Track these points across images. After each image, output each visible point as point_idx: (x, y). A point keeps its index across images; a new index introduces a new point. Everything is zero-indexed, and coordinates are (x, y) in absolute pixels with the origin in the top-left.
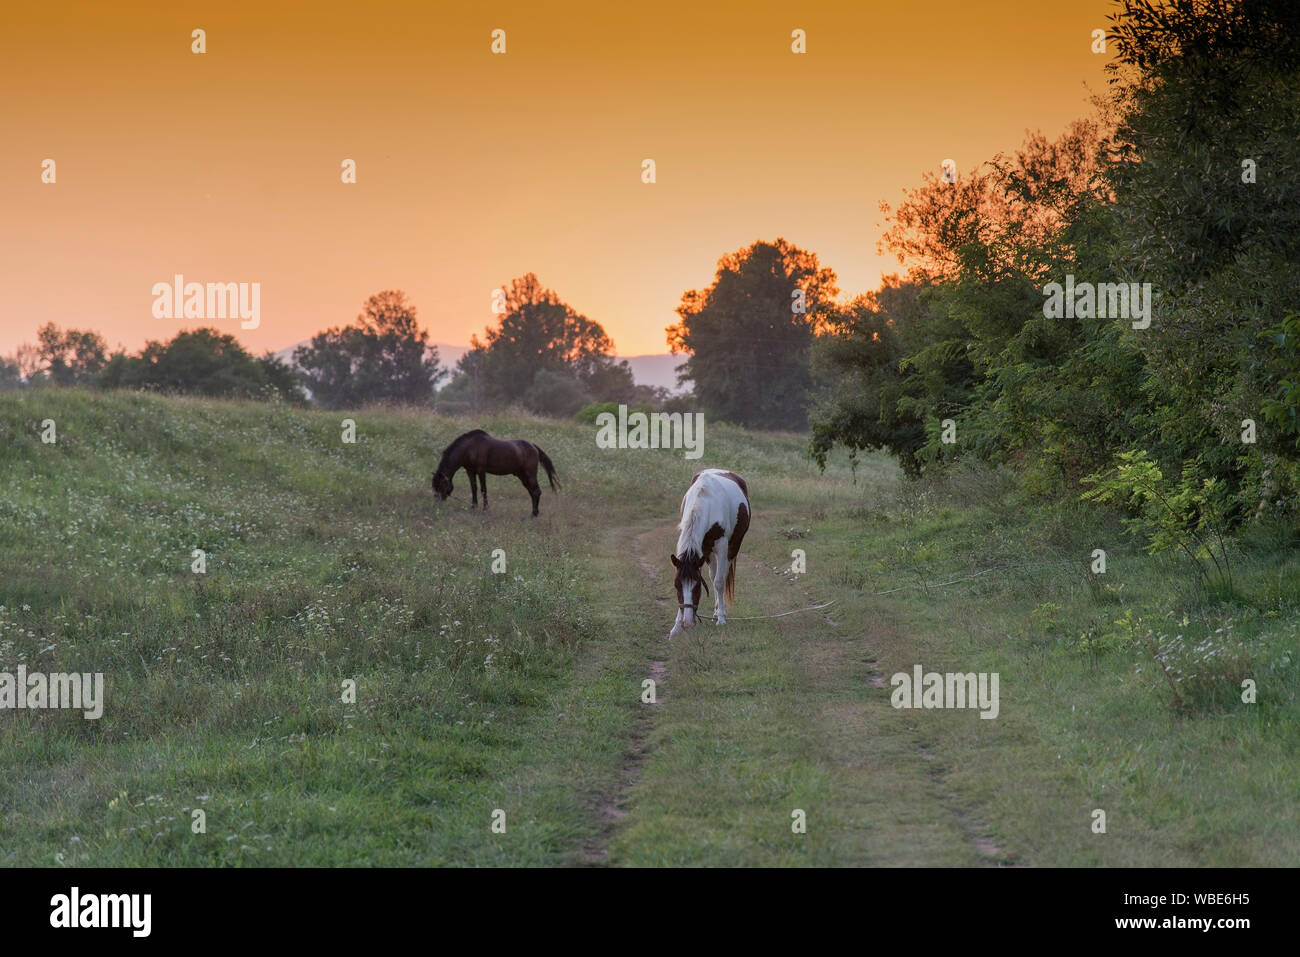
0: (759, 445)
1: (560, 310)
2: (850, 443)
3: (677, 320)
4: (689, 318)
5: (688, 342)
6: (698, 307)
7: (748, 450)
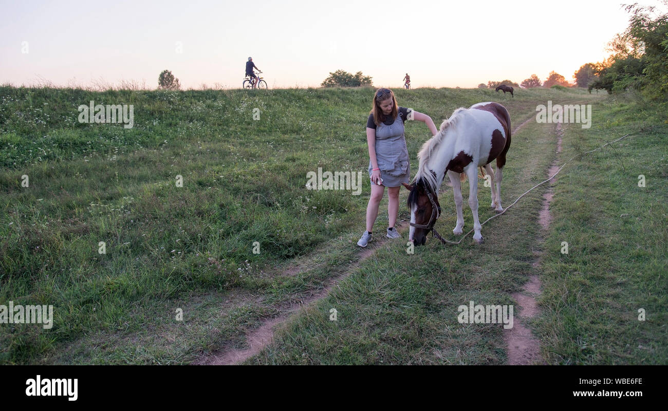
0: (583, 90)
1: (558, 75)
2: (597, 88)
3: (574, 75)
4: (576, 74)
5: (576, 77)
6: (577, 73)
7: (581, 91)
